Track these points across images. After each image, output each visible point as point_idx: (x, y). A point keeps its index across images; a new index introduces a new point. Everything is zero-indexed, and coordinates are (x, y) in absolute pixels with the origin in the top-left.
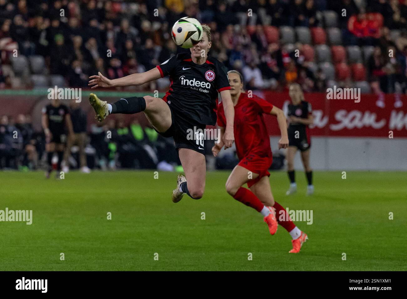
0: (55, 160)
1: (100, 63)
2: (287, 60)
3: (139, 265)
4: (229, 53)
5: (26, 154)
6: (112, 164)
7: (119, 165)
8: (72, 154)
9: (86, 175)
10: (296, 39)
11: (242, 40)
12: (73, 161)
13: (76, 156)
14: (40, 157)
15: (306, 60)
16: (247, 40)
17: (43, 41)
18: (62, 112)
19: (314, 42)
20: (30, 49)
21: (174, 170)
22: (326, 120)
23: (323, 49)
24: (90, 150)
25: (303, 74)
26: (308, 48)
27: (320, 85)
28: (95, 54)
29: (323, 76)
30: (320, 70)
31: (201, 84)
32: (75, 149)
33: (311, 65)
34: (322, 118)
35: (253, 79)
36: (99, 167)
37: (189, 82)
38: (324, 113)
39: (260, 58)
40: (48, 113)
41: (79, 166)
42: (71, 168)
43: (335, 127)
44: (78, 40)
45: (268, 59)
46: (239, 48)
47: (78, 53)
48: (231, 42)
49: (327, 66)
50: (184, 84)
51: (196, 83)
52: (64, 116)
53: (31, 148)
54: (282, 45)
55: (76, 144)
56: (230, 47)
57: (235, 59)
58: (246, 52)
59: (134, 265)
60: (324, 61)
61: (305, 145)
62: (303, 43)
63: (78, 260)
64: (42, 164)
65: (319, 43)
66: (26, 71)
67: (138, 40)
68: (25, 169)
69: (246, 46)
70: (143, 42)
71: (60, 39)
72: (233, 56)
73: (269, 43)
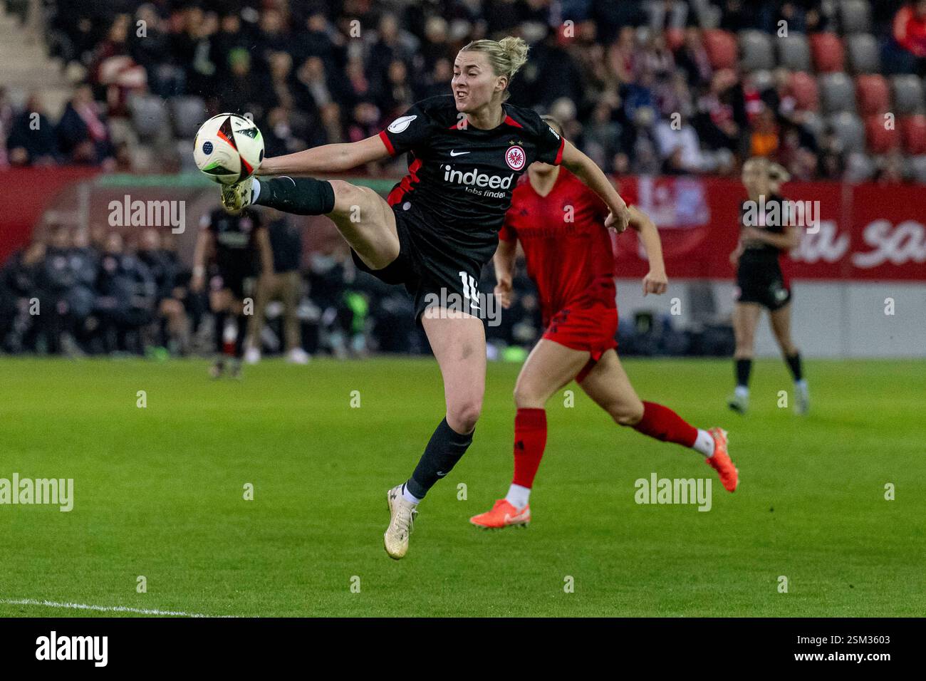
0: (230, 334)
1: (331, 113)
2: (755, 107)
3: (418, 573)
4: (624, 92)
5: (165, 321)
6: (359, 343)
7: (375, 344)
8: (268, 321)
9: (298, 369)
10: (777, 58)
11: (653, 63)
12: (269, 337)
13: (278, 325)
14: (195, 328)
15: (800, 107)
16: (665, 63)
17: (203, 65)
18: (246, 224)
19: (817, 66)
20: (172, 82)
21: (499, 358)
22: (843, 245)
23: (838, 81)
24: (308, 311)
25: (792, 139)
26: (803, 80)
27: (831, 163)
28: (320, 92)
29: (836, 144)
30: (830, 131)
31: (491, 182)
32: (274, 310)
33: (811, 120)
34: (836, 238)
35: (678, 150)
36: (329, 351)
37: (463, 178)
38: (839, 227)
39: (694, 101)
40: (214, 228)
41: (282, 349)
42: (266, 351)
43: (864, 260)
44: (281, 62)
45: (711, 104)
46: (648, 80)
47: (282, 91)
48: (628, 67)
49: (846, 121)
50: (452, 180)
51: (479, 179)
52: (252, 234)
53: (172, 307)
54: (744, 73)
55: (277, 297)
56: (626, 77)
57: (638, 105)
58: (662, 90)
59: (406, 574)
60: (839, 109)
61: (781, 295)
62: (793, 69)
63: (280, 562)
64: (200, 342)
65: (829, 69)
66: (164, 133)
67: (418, 63)
68: (161, 355)
69: (662, 76)
70: (430, 67)
71: (240, 60)
72: (633, 98)
73: (715, 68)
